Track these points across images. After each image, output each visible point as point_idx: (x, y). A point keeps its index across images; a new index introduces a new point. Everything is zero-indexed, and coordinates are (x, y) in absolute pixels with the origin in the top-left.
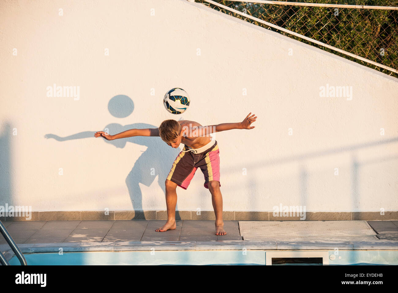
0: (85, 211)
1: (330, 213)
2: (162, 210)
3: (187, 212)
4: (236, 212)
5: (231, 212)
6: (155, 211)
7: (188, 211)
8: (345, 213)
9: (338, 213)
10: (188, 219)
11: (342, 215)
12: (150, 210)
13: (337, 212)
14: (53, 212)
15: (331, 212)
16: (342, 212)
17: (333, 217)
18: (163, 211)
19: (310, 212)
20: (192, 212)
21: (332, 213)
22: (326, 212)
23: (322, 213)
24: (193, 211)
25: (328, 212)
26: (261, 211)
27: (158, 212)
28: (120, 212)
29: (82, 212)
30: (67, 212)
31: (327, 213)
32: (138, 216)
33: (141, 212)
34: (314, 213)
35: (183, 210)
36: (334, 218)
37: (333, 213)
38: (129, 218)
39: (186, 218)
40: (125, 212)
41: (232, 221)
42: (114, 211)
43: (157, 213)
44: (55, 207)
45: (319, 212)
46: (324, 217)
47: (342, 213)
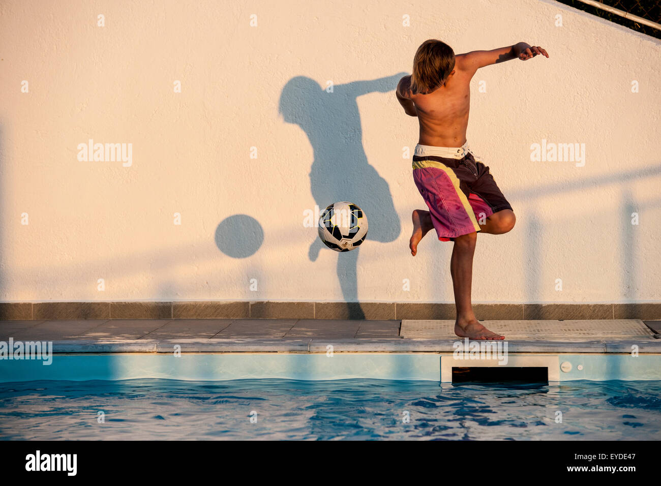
0: (117, 303)
1: (573, 305)
2: (260, 301)
3: (308, 303)
4: (398, 305)
5: (389, 304)
6: (249, 302)
7: (310, 301)
8: (602, 306)
9: (588, 306)
10: (309, 318)
11: (595, 310)
12: (238, 301)
13: (586, 304)
14: (58, 303)
15: (575, 304)
16: (595, 303)
17: (579, 313)
18: (263, 302)
19: (536, 305)
20: (316, 303)
21: (577, 305)
22: (566, 303)
23: (557, 306)
24: (318, 302)
25: (569, 304)
26: (443, 303)
27: (252, 303)
28: (183, 304)
29: (111, 304)
30: (85, 303)
31: (567, 305)
32: (215, 312)
33: (221, 304)
34: (545, 307)
35: (298, 301)
36: (581, 314)
37: (579, 306)
38: (199, 315)
39: (305, 315)
40: (192, 303)
41: (390, 320)
42: (172, 301)
43: (252, 305)
44: (61, 294)
45: (552, 303)
46: (562, 313)
47: (595, 306)
